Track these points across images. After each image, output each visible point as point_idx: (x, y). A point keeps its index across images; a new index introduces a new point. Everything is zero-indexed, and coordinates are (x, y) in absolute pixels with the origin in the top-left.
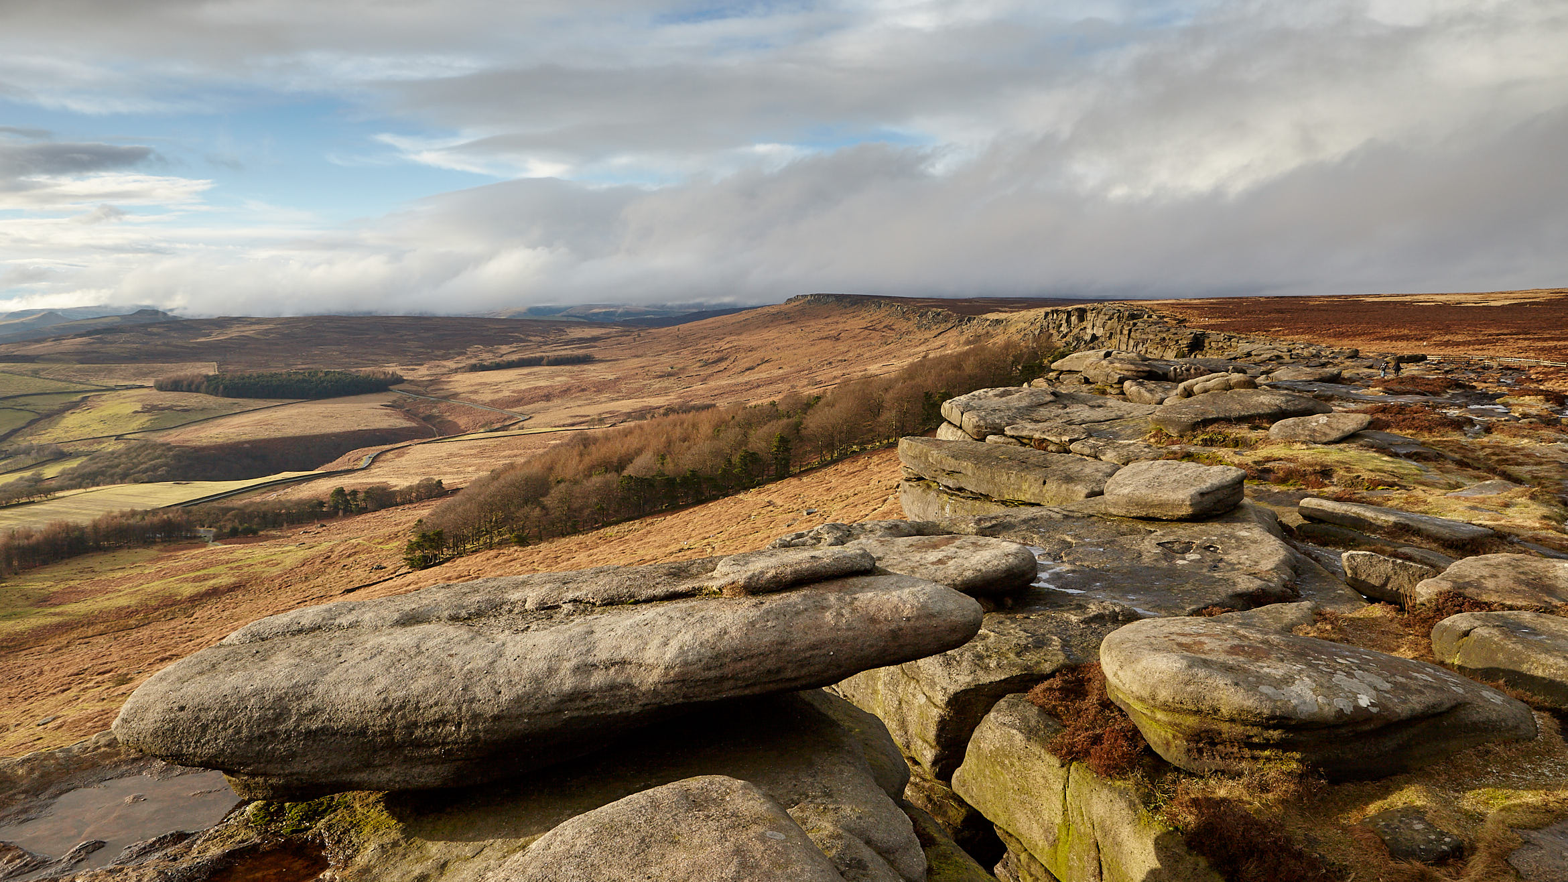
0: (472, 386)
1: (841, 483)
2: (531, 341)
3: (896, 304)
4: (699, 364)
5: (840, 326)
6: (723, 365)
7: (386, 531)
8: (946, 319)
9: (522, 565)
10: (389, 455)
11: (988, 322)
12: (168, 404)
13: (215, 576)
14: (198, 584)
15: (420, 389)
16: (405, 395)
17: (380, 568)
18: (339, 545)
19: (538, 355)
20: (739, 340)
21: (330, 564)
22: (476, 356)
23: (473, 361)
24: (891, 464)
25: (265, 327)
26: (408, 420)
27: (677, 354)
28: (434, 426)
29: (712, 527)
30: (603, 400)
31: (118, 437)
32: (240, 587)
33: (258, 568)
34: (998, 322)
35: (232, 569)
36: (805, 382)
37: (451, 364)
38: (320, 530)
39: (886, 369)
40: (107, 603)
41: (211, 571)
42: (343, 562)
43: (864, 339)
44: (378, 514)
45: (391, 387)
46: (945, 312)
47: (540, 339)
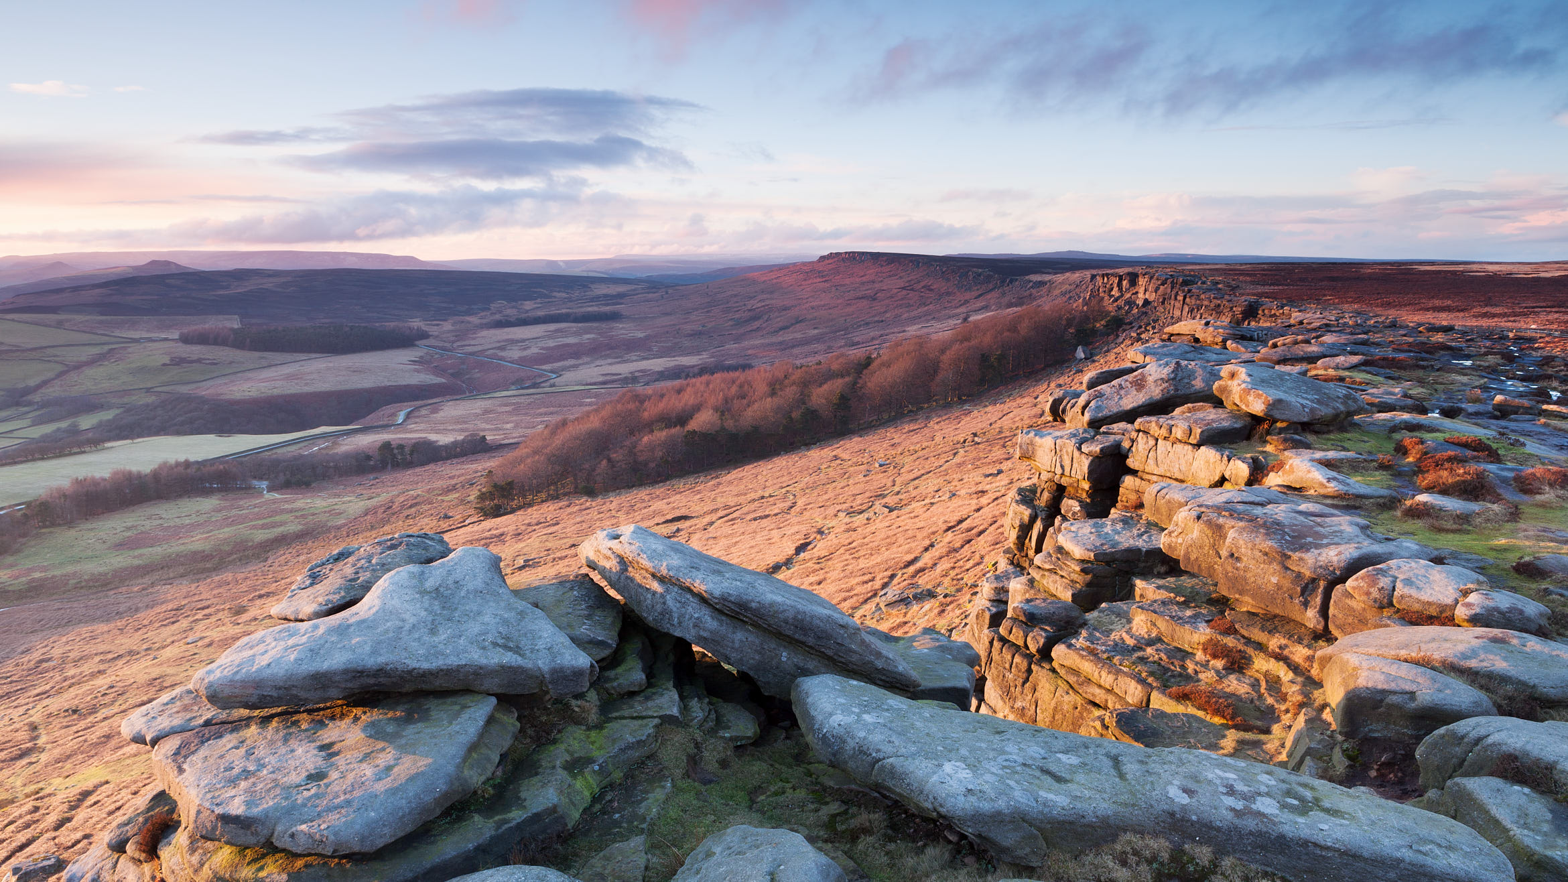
0: (499, 342)
1: (904, 439)
2: (555, 297)
3: (935, 264)
4: (730, 323)
5: (877, 286)
6: (757, 324)
7: (439, 484)
8: (988, 279)
9: (599, 513)
10: (424, 412)
11: (1031, 284)
12: (195, 357)
13: (282, 524)
14: (267, 531)
15: (446, 344)
16: (432, 351)
17: (447, 517)
18: (398, 496)
19: (564, 311)
20: (772, 299)
21: (393, 514)
22: (500, 312)
23: (498, 317)
24: (951, 423)
25: (283, 280)
26: (437, 376)
27: (708, 312)
28: (463, 382)
29: (784, 479)
30: (634, 358)
31: (148, 390)
32: (307, 534)
33: (323, 518)
34: (1042, 283)
35: (297, 517)
36: (842, 342)
37: (474, 320)
38: (374, 482)
39: (926, 330)
40: (182, 548)
41: (278, 518)
42: (406, 513)
43: (902, 299)
44: (427, 468)
45: (417, 343)
46: (987, 272)
47: (564, 295)
